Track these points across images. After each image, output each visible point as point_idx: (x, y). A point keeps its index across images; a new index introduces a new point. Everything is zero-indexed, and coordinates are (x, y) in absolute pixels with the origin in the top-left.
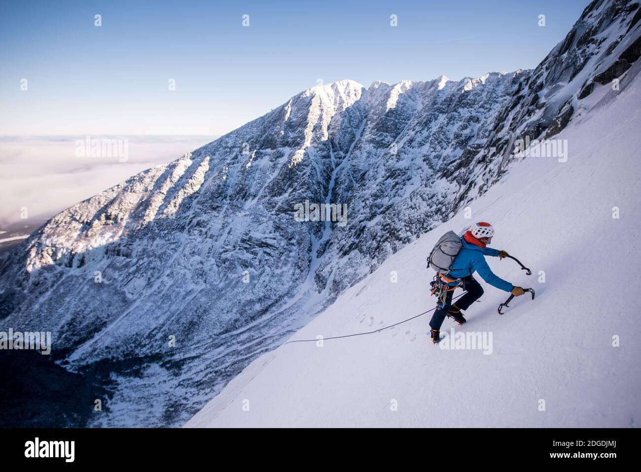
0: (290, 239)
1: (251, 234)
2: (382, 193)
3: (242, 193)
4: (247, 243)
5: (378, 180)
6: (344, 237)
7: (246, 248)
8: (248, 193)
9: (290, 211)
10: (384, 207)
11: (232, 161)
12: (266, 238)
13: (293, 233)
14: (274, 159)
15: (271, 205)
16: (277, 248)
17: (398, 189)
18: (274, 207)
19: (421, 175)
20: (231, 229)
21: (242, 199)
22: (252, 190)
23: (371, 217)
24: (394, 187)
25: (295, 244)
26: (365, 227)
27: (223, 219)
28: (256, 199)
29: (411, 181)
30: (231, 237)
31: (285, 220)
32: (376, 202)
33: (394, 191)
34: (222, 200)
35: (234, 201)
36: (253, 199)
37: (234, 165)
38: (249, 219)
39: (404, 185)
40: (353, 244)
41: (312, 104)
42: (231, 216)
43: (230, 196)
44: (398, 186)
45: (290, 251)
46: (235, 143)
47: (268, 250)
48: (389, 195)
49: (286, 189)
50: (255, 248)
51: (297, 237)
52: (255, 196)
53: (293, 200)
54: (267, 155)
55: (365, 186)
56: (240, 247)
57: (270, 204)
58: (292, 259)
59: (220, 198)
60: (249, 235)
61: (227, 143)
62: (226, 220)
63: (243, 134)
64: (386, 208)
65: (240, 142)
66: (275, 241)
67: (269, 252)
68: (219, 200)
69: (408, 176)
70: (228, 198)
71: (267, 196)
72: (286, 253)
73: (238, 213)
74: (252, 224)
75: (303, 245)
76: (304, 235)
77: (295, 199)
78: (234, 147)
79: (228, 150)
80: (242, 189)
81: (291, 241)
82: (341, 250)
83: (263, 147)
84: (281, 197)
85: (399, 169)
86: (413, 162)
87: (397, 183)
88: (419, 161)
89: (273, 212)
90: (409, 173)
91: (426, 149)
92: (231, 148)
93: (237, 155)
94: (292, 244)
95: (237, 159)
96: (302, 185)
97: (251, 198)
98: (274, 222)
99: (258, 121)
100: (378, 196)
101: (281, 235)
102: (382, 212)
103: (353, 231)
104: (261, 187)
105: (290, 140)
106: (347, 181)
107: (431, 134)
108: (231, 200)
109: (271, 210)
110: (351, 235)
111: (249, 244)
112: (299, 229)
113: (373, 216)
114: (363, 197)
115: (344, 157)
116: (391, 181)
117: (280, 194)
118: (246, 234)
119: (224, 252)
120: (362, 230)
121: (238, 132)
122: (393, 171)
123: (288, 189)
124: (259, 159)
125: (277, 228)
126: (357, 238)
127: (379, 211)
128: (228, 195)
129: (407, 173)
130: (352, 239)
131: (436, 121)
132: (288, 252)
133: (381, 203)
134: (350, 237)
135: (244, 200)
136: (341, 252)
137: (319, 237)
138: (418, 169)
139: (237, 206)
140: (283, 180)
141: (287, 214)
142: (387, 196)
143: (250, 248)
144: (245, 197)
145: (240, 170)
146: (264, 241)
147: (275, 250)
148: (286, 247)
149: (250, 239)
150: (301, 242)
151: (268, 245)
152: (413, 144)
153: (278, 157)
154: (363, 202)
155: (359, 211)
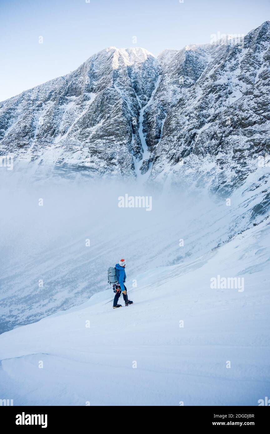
0: (111, 159)
1: (65, 161)
2: (207, 105)
3: (50, 130)
4: (62, 170)
5: (197, 98)
6: (173, 147)
7: (61, 175)
8: (56, 131)
9: (106, 136)
10: (212, 116)
11: (37, 108)
12: (83, 162)
13: (113, 154)
14: (81, 102)
15: (83, 136)
16: (97, 170)
17: (222, 101)
18: (87, 136)
19: (241, 90)
20: (42, 160)
21: (51, 136)
22: (61, 128)
23: (200, 125)
24: (217, 99)
25: (117, 163)
26: (195, 134)
27: (32, 154)
28: (66, 135)
29: (232, 95)
30: (43, 167)
31: (102, 144)
32: (201, 112)
33: (218, 103)
34: (29, 138)
35: (42, 139)
36: (62, 135)
37: (39, 111)
38: (61, 150)
39: (227, 97)
40: (185, 151)
41: (114, 57)
42: (40, 150)
43: (37, 136)
44: (221, 99)
45: (112, 170)
46: (37, 97)
47: (86, 172)
48: (214, 106)
49: (98, 120)
50: (71, 173)
51: (117, 157)
52: (64, 132)
53: (109, 126)
54: (72, 101)
55: (184, 105)
56: (54, 174)
57: (83, 134)
58: (114, 176)
59: (27, 137)
60: (63, 162)
61: (29, 96)
62: (35, 154)
63: (44, 89)
64: (214, 117)
65: (42, 96)
66: (94, 164)
67: (88, 174)
68: (26, 139)
69: (229, 91)
70: (35, 137)
71: (78, 130)
72: (107, 172)
73: (47, 147)
74: (65, 153)
75: (125, 163)
76: (125, 154)
77: (112, 124)
78: (37, 100)
79: (31, 102)
80: (50, 128)
81: (112, 161)
82: (172, 159)
83: (68, 95)
84: (94, 127)
85: (219, 85)
86: (230, 81)
87: (220, 96)
88: (235, 80)
89: (88, 141)
90: (229, 88)
91: (238, 72)
92: (33, 101)
93: (41, 104)
94: (114, 164)
95: (41, 106)
96: (117, 112)
97: (60, 134)
98: (89, 148)
99: (59, 80)
100: (203, 108)
101: (99, 158)
102: (210, 120)
103: (182, 140)
104: (70, 125)
105: (94, 87)
106: (159, 111)
107: (239, 62)
108: (38, 138)
109: (84, 139)
110: (182, 143)
111: (64, 171)
112: (119, 150)
113: (202, 124)
114: (186, 112)
115: (148, 100)
116: (213, 96)
117: (94, 125)
118: (60, 162)
119: (37, 180)
120: (193, 136)
121: (40, 88)
122: (214, 86)
123: (100, 120)
124: (65, 104)
125: (94, 152)
126: (189, 145)
127: (207, 120)
128: (35, 135)
129: (227, 88)
130: (183, 146)
131: (241, 54)
132: (110, 171)
133: (207, 113)
134: (181, 145)
135: (53, 136)
136: (173, 161)
137: (140, 157)
138: (236, 86)
139: (47, 142)
140: (95, 112)
141: (104, 139)
142: (212, 107)
143: (65, 174)
144: (54, 133)
145: (45, 115)
146: (81, 165)
147: (94, 171)
148: (106, 166)
149: (65, 165)
150: (122, 161)
151: (85, 168)
152: (225, 68)
153: (84, 100)
154: (186, 116)
155: (184, 123)
